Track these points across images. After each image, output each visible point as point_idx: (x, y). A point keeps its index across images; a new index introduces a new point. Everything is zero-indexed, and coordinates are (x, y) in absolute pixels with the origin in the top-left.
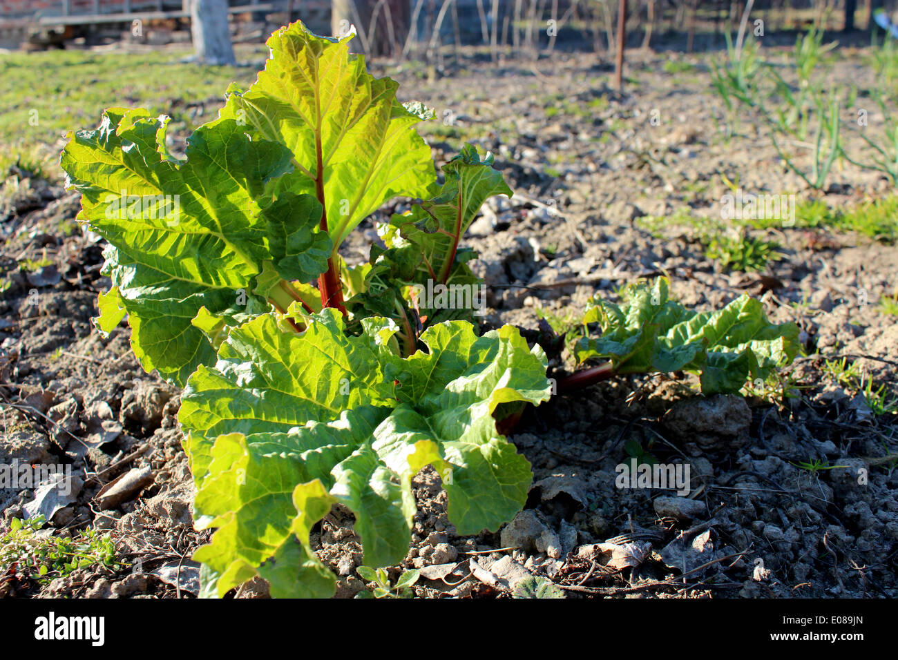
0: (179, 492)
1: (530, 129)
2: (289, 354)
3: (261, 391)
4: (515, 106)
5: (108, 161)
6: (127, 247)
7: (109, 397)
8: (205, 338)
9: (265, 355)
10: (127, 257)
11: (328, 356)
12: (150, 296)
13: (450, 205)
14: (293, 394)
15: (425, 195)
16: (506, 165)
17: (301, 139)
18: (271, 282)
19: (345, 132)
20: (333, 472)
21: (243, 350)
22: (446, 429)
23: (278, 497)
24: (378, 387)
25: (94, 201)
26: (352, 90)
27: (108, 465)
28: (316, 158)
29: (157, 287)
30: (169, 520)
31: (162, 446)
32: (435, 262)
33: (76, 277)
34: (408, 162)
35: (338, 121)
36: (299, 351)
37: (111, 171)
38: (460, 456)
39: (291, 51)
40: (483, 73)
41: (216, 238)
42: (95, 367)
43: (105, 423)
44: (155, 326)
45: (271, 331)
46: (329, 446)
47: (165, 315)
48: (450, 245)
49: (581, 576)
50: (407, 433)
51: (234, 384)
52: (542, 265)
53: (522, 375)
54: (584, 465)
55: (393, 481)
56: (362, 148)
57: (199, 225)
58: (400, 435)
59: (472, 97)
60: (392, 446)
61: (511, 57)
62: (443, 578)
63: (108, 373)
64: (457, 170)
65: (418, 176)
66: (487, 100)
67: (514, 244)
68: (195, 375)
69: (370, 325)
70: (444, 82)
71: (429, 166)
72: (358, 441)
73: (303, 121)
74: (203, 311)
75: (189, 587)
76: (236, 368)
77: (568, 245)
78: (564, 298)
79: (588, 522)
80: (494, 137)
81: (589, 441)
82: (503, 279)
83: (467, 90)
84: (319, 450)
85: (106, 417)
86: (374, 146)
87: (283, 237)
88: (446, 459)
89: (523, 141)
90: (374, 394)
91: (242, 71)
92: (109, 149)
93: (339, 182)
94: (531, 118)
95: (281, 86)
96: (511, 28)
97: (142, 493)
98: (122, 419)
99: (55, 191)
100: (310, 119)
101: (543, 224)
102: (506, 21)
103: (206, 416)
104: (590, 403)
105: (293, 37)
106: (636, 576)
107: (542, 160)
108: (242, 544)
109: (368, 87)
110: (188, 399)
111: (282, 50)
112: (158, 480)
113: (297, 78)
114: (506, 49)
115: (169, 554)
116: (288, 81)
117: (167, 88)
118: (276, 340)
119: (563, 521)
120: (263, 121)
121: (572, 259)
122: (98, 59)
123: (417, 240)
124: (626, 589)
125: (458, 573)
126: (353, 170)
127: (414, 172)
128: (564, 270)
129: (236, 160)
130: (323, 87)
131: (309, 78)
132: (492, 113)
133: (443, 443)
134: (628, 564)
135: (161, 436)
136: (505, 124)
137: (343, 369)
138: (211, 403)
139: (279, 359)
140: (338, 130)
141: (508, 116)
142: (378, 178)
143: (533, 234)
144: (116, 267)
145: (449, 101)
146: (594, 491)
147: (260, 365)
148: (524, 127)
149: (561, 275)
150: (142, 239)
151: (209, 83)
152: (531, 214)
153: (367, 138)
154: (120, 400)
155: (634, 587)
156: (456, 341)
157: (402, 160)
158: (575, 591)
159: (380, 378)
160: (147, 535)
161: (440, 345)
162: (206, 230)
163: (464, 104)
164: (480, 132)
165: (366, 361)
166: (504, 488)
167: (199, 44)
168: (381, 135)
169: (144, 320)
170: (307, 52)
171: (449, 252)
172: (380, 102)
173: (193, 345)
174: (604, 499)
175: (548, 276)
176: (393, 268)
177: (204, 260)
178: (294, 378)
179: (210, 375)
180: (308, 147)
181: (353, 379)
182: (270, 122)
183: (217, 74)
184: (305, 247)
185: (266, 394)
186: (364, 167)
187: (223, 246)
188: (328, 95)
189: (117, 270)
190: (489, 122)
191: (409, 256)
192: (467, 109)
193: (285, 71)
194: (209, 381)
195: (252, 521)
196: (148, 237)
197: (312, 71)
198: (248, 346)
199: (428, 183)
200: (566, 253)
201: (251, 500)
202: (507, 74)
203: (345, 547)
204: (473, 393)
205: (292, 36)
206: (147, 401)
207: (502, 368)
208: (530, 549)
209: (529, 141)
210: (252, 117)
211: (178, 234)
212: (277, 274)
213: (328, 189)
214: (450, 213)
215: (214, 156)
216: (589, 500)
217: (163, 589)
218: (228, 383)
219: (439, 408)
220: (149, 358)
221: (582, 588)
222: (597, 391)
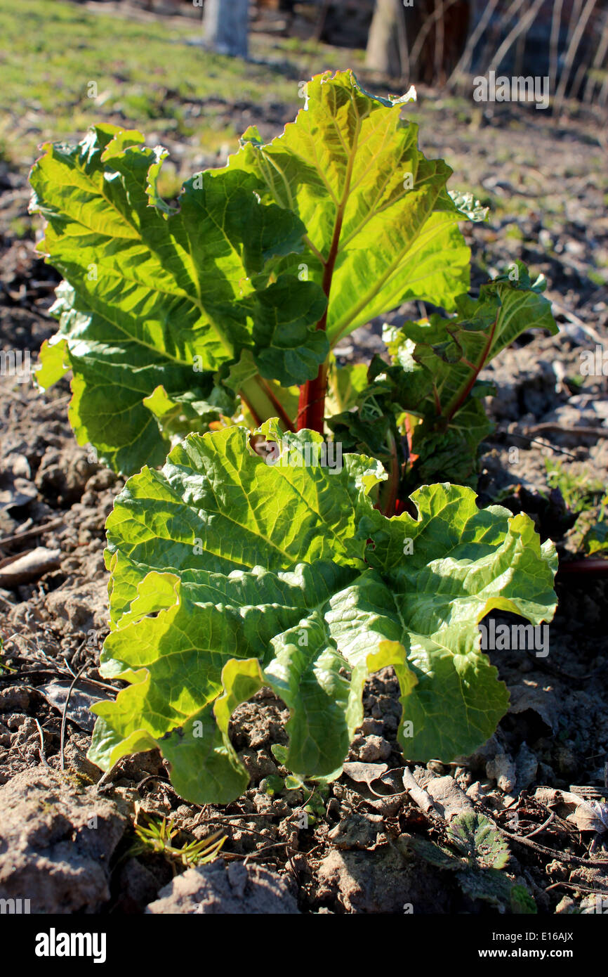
0: (87, 594)
1: (580, 214)
2: (251, 479)
3: (209, 514)
4: (570, 182)
5: (84, 186)
6: (86, 292)
7: (29, 451)
8: (154, 423)
9: (223, 473)
10: (84, 302)
11: (296, 491)
12: (101, 356)
13: (481, 333)
14: (246, 526)
15: (450, 304)
16: (544, 259)
17: (319, 211)
18: (246, 375)
19: (374, 214)
20: (273, 641)
21: (198, 460)
22: (417, 617)
23: (204, 656)
24: (347, 543)
25: (59, 232)
26: (394, 164)
27: (13, 534)
28: (332, 238)
29: (112, 345)
30: (69, 625)
31: (77, 526)
32: (445, 392)
33: (18, 290)
34: (440, 262)
35: (368, 199)
36: (264, 479)
37: (86, 199)
38: (426, 660)
39: (330, 103)
40: (539, 130)
41: (192, 304)
42: (20, 408)
43: (19, 482)
44: (100, 395)
45: (236, 448)
46: (275, 605)
47: (115, 383)
48: (468, 377)
49: (532, 827)
50: (370, 613)
51: (179, 498)
52: (563, 401)
53: (525, 581)
54: (564, 679)
55: (342, 673)
56: (390, 238)
57: (175, 284)
58: (361, 613)
59: (519, 159)
60: (347, 624)
61: (576, 116)
62: (368, 783)
63: (34, 420)
64: (499, 293)
65: (447, 280)
66: (535, 167)
67: (536, 368)
68: (137, 477)
69: (354, 463)
70: (489, 133)
71: (464, 273)
72: (309, 605)
73: (326, 191)
74: (160, 390)
75: (76, 717)
76: (186, 479)
77: (599, 381)
78: (581, 449)
79: (553, 753)
80: (537, 219)
81: (575, 646)
82: (512, 408)
83: (516, 149)
84: (262, 608)
85: (22, 475)
86: (405, 238)
87: (272, 325)
88: (409, 658)
89: (571, 229)
90: (340, 548)
91: (254, 68)
92: (89, 171)
93: (353, 271)
94: (586, 202)
95: (310, 144)
96: (585, 80)
97: (44, 577)
98: (39, 481)
99: (14, 179)
100: (335, 191)
101: (574, 345)
102: (581, 71)
103: (139, 529)
104: (588, 599)
105: (337, 88)
106: (598, 844)
107: (588, 259)
108: (150, 707)
109: (414, 165)
110: (122, 504)
111: (320, 99)
112: (65, 567)
113: (331, 138)
114: (573, 105)
115: (61, 670)
116: (319, 140)
117: (163, 72)
118: (240, 460)
119: (524, 744)
120: (278, 180)
121: (601, 399)
122: (92, 20)
123: (430, 365)
124: (582, 859)
125: (388, 781)
126: (372, 260)
127: (444, 275)
128: (588, 414)
129: (236, 220)
130: (359, 156)
131: (346, 141)
132: (539, 185)
133: (411, 634)
134: (592, 828)
135: (78, 513)
136: (553, 203)
137: (310, 509)
138: (147, 515)
139: (239, 482)
140: (365, 210)
141: (560, 194)
142: (400, 276)
143: (561, 356)
144: (68, 311)
145: (490, 159)
146: (568, 715)
147: (215, 483)
148: (576, 211)
149: (584, 421)
150: (106, 285)
151: (213, 76)
152: (562, 328)
153: (398, 226)
154: (40, 458)
155: (593, 859)
156: (452, 509)
157: (434, 258)
158: (521, 844)
159: (350, 531)
160: (41, 638)
161: (432, 509)
162: (181, 293)
163: (508, 167)
164: (522, 207)
165: (339, 504)
166: (470, 712)
167: (210, 25)
168: (417, 227)
169: (89, 386)
170: (350, 108)
171: (464, 384)
172: (424, 187)
173: (139, 425)
174: (579, 727)
175: (567, 417)
176: (395, 390)
177: (172, 328)
178: (250, 508)
179: (154, 481)
180: (325, 223)
181: (319, 523)
182: (287, 184)
183: (223, 67)
184: (296, 343)
185: (213, 519)
186: (387, 261)
187: (197, 316)
188: (363, 165)
189: (69, 314)
190: (534, 196)
191: (416, 381)
192: (510, 173)
193: (318, 126)
194: (151, 489)
195: (167, 680)
196: (113, 286)
197: (351, 134)
198: (205, 458)
199: (458, 292)
200: (595, 389)
201: (171, 653)
202: (567, 137)
203: (263, 710)
204: (460, 583)
205: (336, 86)
206: (71, 467)
207: (503, 566)
208: (478, 772)
209: (576, 231)
210: (266, 172)
211: (148, 290)
212: (256, 367)
213: (338, 276)
214: (478, 340)
215: (211, 210)
216: (560, 724)
217: (46, 710)
218: (173, 495)
219: (414, 588)
220: (85, 430)
221: (531, 842)
222: (599, 586)
